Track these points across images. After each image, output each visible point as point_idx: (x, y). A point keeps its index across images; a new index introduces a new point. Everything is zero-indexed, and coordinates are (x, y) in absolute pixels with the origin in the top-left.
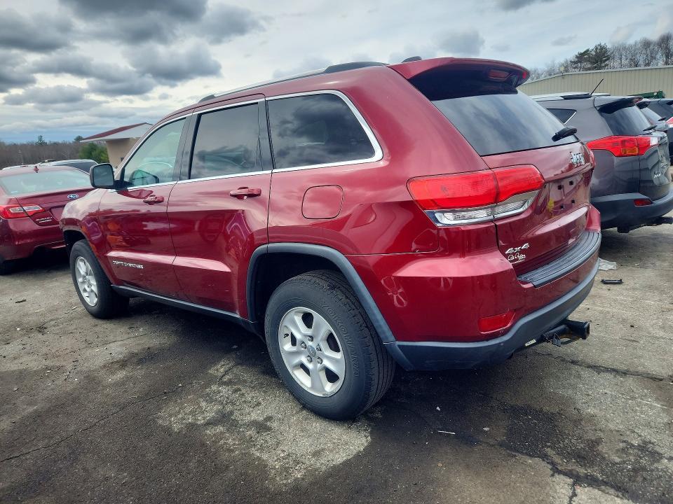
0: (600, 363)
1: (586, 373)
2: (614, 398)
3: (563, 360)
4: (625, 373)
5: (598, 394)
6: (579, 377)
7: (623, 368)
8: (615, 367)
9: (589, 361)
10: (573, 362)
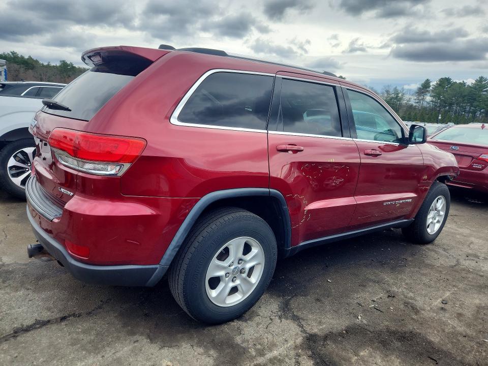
0: (43, 331)
1: (45, 315)
2: (11, 308)
3: (74, 315)
4: (16, 333)
5: (24, 305)
6: (49, 309)
7: (22, 338)
8: (29, 334)
9: (54, 327)
10: (63, 319)
